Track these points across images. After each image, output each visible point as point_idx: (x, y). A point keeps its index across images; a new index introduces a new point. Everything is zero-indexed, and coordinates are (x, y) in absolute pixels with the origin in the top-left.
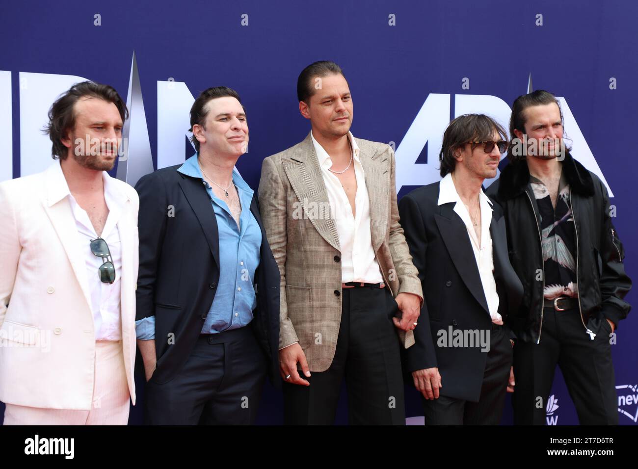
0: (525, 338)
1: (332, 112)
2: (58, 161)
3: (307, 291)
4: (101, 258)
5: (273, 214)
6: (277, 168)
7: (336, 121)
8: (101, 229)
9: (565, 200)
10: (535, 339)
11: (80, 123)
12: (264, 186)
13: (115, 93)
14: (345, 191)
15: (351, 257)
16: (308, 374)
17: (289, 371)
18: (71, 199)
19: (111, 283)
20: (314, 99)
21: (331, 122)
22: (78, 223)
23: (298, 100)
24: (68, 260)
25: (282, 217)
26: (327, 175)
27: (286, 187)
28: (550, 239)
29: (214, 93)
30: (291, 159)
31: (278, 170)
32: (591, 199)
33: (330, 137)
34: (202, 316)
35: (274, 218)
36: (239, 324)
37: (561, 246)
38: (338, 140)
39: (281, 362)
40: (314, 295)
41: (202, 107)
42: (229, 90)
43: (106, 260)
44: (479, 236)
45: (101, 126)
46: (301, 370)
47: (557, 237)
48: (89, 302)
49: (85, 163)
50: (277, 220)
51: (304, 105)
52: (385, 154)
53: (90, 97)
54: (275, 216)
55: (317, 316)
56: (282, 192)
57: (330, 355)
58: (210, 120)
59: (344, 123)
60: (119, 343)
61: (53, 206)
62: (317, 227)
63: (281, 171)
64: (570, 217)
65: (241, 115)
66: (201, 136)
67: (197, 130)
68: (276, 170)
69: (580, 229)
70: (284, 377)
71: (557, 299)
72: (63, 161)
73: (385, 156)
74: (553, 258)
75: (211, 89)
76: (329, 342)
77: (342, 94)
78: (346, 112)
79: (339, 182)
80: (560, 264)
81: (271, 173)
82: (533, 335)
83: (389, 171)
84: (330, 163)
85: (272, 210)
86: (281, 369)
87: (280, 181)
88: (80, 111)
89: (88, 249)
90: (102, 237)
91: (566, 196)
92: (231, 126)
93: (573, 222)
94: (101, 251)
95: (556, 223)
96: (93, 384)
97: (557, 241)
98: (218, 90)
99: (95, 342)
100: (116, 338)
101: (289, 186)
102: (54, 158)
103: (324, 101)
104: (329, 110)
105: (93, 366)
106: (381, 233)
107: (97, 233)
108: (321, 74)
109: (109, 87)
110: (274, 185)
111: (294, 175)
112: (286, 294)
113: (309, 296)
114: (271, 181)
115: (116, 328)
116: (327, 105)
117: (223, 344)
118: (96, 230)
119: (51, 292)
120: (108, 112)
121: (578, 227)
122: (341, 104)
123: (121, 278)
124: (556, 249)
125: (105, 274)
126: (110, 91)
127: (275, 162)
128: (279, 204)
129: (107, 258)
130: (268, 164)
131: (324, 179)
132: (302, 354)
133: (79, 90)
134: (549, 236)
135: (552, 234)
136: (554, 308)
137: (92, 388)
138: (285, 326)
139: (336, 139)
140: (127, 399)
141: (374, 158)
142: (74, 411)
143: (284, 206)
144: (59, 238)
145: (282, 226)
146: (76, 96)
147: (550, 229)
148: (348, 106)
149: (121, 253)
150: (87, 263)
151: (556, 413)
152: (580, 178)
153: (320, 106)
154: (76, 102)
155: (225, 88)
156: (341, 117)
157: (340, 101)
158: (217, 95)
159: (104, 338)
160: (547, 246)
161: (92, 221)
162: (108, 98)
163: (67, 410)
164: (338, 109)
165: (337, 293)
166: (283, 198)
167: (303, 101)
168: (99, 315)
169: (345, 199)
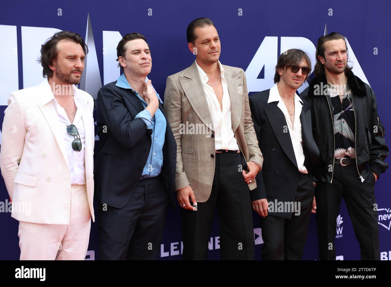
0: (323, 180)
1: (208, 49)
2: (47, 79)
3: (195, 156)
4: (73, 136)
5: (174, 110)
6: (176, 82)
7: (211, 54)
8: (73, 119)
9: (348, 98)
10: (329, 181)
11: (61, 56)
12: (168, 93)
13: (81, 38)
14: (216, 95)
15: (220, 135)
16: (196, 204)
17: (185, 201)
18: (55, 101)
19: (79, 151)
20: (197, 41)
21: (208, 55)
22: (59, 116)
23: (187, 42)
24: (54, 137)
25: (179, 111)
26: (206, 87)
27: (181, 93)
28: (339, 121)
29: (130, 37)
30: (184, 77)
31: (176, 83)
32: (365, 98)
33: (207, 63)
34: (141, 167)
35: (174, 112)
36: (154, 175)
37: (345, 125)
38: (212, 65)
39: (180, 196)
40: (199, 157)
41: (123, 46)
42: (139, 35)
43: (76, 138)
44: (293, 122)
45: (73, 57)
46: (191, 201)
47: (343, 120)
48: (67, 161)
49: (63, 80)
50: (176, 113)
51: (191, 45)
52: (240, 74)
53: (66, 40)
54: (175, 111)
55: (200, 169)
56: (179, 96)
57: (208, 192)
58: (128, 54)
59: (215, 55)
60: (85, 186)
61: (45, 105)
62: (200, 117)
63: (178, 84)
64: (351, 108)
65: (146, 50)
66: (123, 63)
67: (121, 60)
68: (175, 83)
69: (358, 115)
70: (182, 205)
71: (342, 159)
72: (50, 79)
73: (239, 75)
74: (340, 132)
75: (128, 35)
76: (208, 184)
77: (214, 37)
78: (217, 48)
79: (213, 90)
80: (344, 136)
81: (173, 85)
82: (328, 178)
83: (242, 84)
84: (207, 79)
85: (173, 107)
86: (180, 201)
87: (178, 90)
88: (60, 48)
89: (66, 131)
90: (74, 124)
91: (349, 96)
92: (141, 57)
93: (353, 111)
94: (73, 132)
95: (343, 112)
96: (70, 209)
97: (342, 122)
98: (132, 35)
99: (71, 185)
100: (83, 183)
101: (183, 93)
102: (44, 77)
103: (203, 42)
104: (206, 47)
105: (70, 199)
106: (237, 121)
107: (70, 121)
108: (201, 26)
109: (77, 34)
110: (174, 93)
111: (186, 86)
112: (182, 157)
113: (196, 158)
114: (172, 90)
115: (83, 177)
116: (204, 45)
117: (144, 186)
118: (70, 120)
119: (44, 156)
120: (77, 49)
121: (357, 114)
122: (214, 44)
123: (85, 148)
124: (342, 127)
125: (75, 146)
126: (77, 37)
127: (174, 79)
128: (177, 104)
129: (77, 136)
130: (170, 80)
131: (204, 88)
132: (192, 192)
133: (59, 36)
134: (338, 119)
135: (340, 118)
136: (340, 164)
137: (70, 212)
138: (182, 176)
139: (211, 64)
140: (89, 219)
141: (233, 76)
142: (60, 225)
143: (180, 105)
144: (48, 124)
145: (179, 117)
146: (58, 40)
147: (339, 115)
148: (217, 45)
149: (85, 134)
150: (65, 139)
151: (341, 225)
152: (358, 85)
153: (201, 45)
154: (58, 43)
155: (136, 34)
156: (214, 51)
157: (213, 42)
158: (132, 38)
159: (76, 183)
160: (336, 125)
161: (68, 115)
162: (76, 41)
163: (56, 225)
164: (212, 46)
165: (212, 156)
166: (179, 100)
167: (191, 43)
168: (73, 169)
169: (217, 101)
